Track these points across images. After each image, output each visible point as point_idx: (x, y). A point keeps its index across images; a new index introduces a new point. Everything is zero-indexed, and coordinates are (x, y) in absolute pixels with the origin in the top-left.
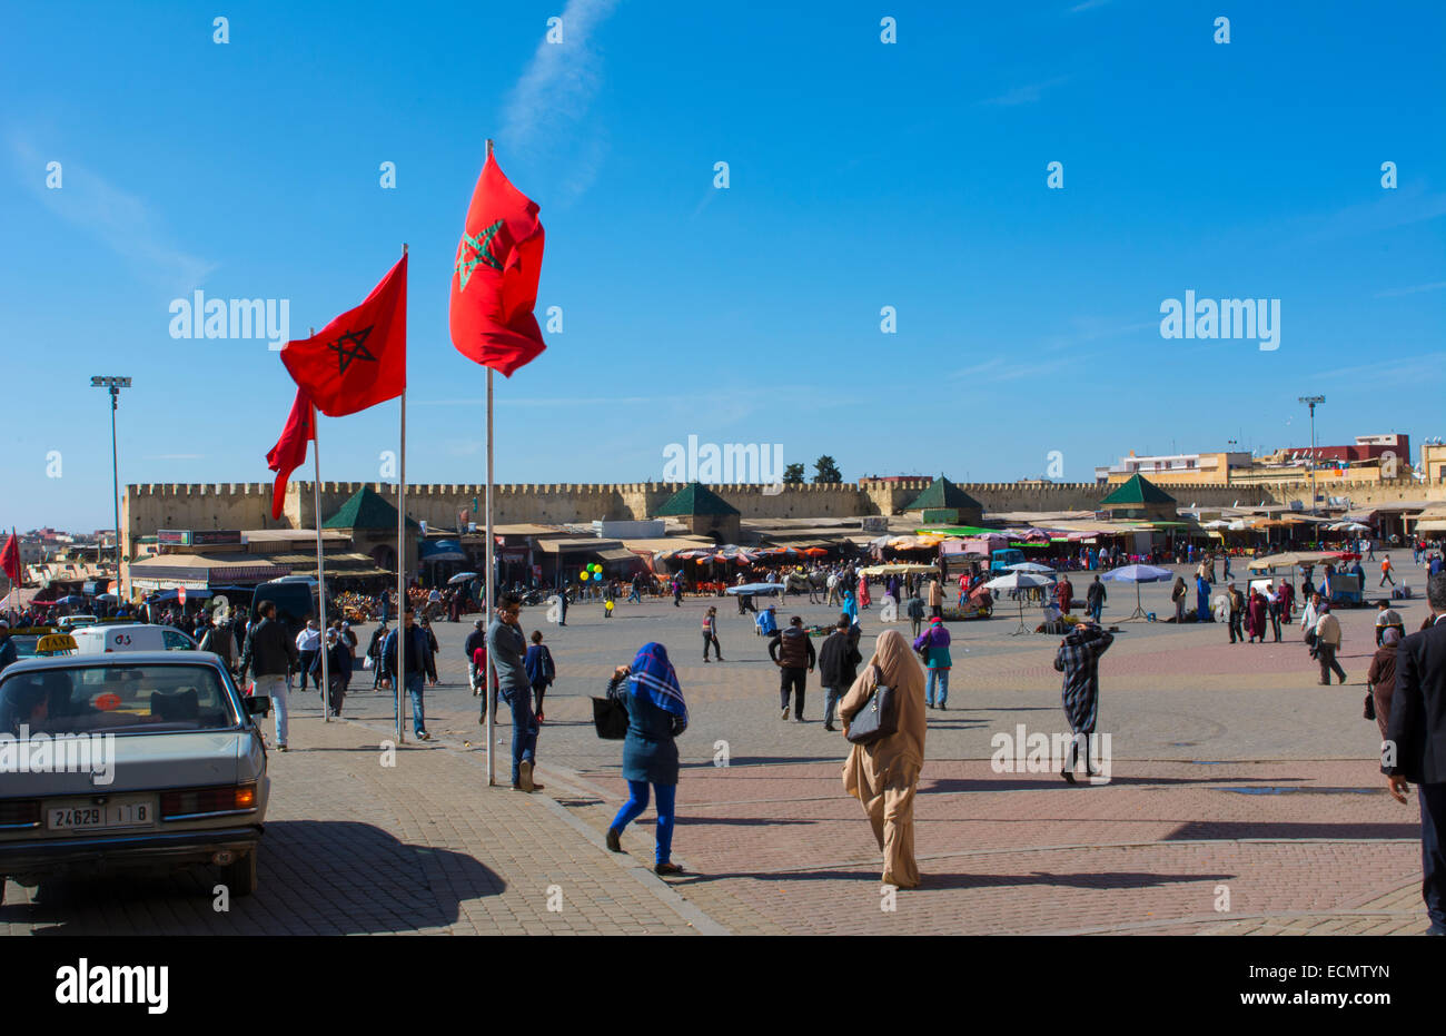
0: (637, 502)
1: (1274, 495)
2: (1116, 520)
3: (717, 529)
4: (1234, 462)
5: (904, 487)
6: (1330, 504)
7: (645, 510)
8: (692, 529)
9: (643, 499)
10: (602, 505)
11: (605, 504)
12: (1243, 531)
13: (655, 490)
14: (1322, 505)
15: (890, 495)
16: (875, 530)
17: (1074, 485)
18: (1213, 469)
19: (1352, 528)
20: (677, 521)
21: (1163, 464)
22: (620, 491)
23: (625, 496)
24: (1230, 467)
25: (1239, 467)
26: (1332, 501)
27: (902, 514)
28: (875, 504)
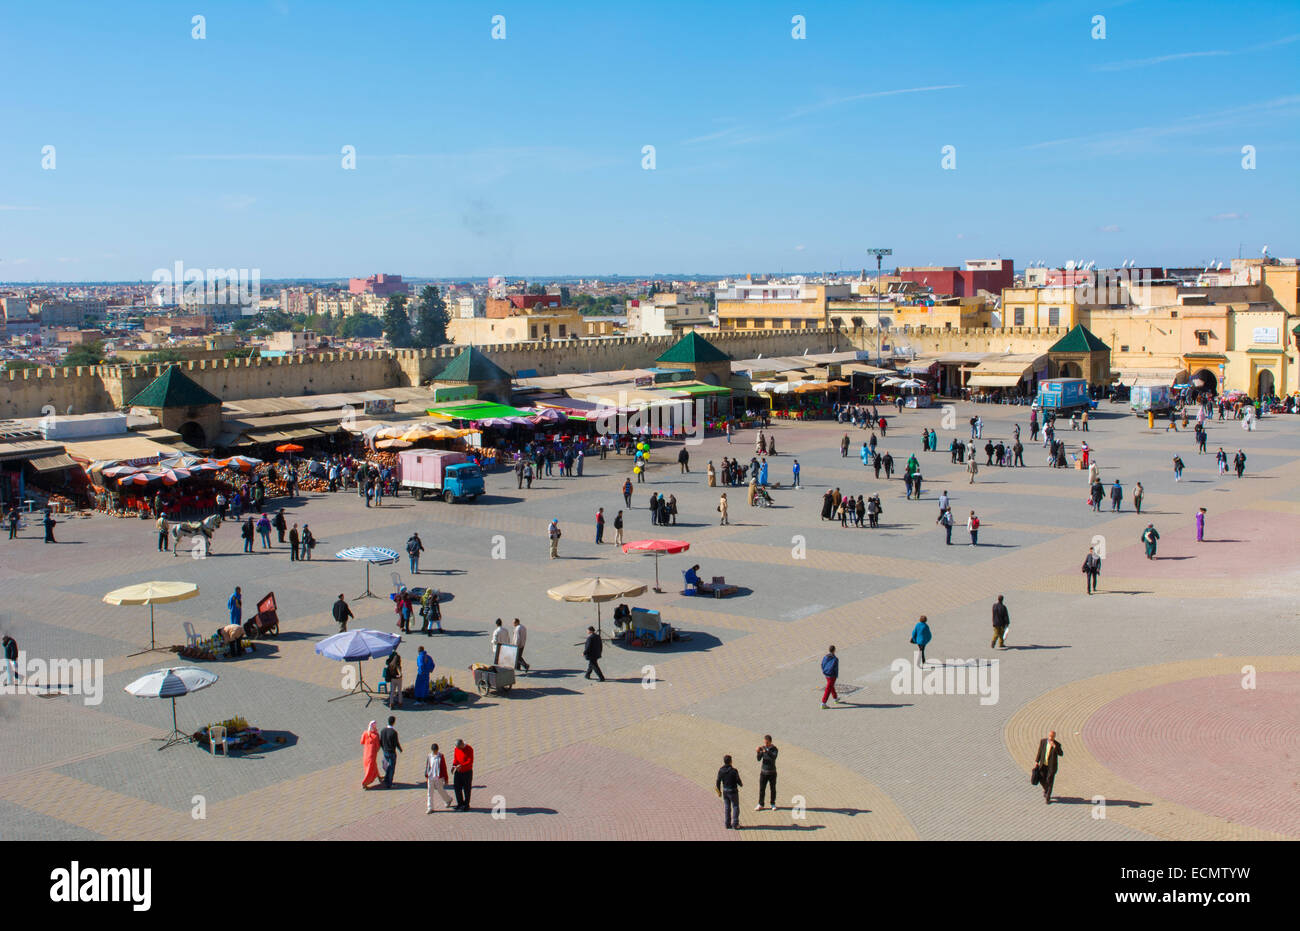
0: (115, 387)
1: (851, 339)
2: (660, 385)
3: (195, 420)
4: (833, 294)
5: (434, 356)
6: (895, 353)
7: (122, 397)
8: (162, 422)
9: (120, 385)
10: (81, 389)
11: (85, 389)
12: (786, 395)
13: (134, 376)
14: (888, 354)
15: (418, 365)
16: (381, 413)
17: (636, 339)
18: (813, 301)
19: (903, 386)
20: (149, 412)
21: (770, 292)
22: (101, 375)
23: (104, 380)
24: (828, 299)
25: (837, 300)
26: (898, 350)
27: (429, 384)
28: (405, 373)
